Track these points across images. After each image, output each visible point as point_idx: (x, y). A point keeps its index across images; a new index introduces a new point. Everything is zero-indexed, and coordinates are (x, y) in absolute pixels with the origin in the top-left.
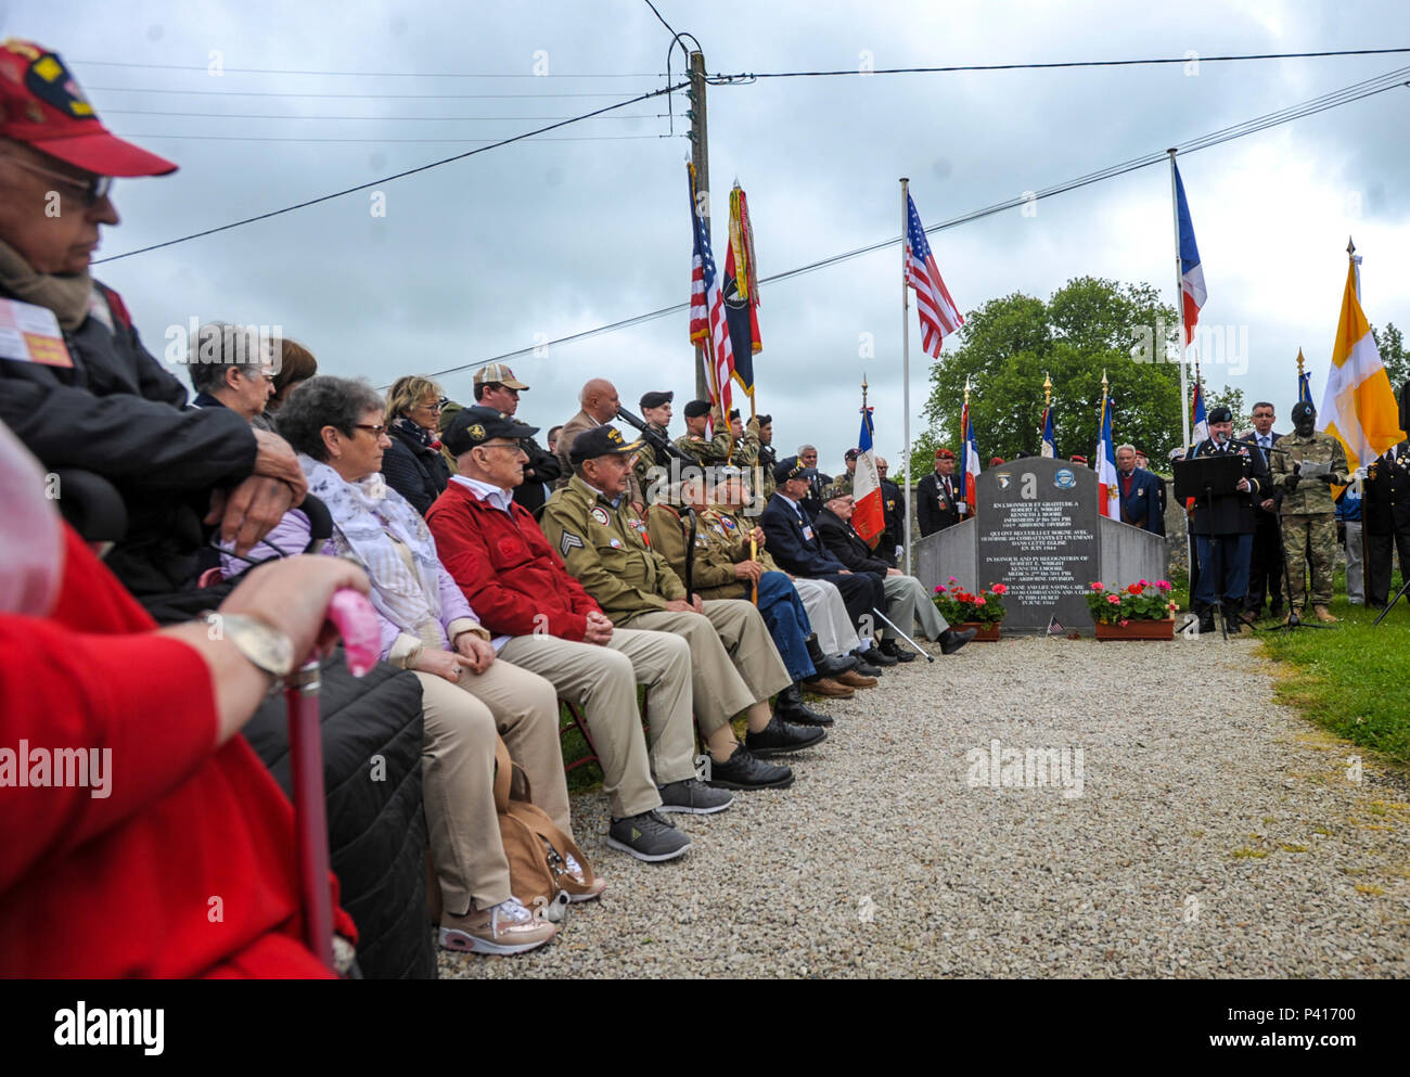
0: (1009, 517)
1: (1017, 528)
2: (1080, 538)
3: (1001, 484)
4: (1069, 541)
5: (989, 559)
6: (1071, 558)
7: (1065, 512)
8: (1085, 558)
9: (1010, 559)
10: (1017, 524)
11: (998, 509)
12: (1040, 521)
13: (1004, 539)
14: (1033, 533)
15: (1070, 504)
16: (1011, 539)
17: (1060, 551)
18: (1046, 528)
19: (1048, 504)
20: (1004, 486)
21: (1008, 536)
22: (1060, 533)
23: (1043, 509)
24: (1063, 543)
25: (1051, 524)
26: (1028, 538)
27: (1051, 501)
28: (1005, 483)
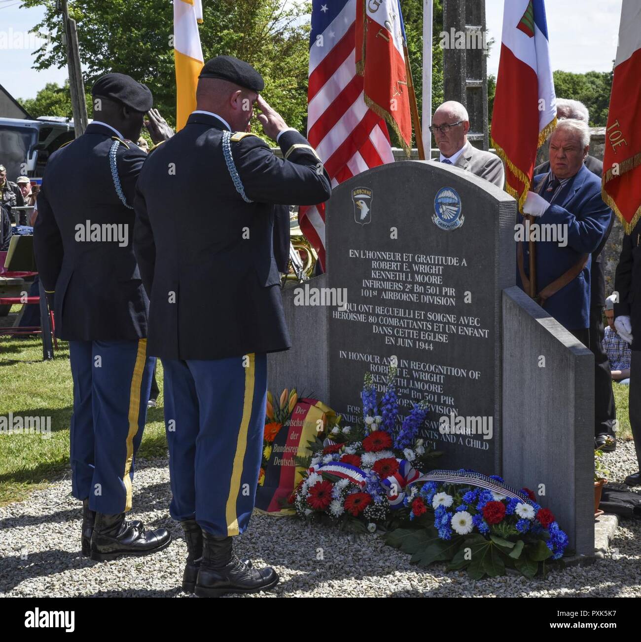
0: (369, 277)
1: (378, 300)
2: (469, 331)
3: (359, 212)
4: (451, 336)
5: (342, 354)
6: (454, 372)
7: (449, 276)
8: (476, 375)
9: (370, 358)
10: (380, 291)
11: (356, 260)
12: (412, 291)
13: (362, 318)
14: (401, 312)
15: (455, 261)
16: (371, 319)
17: (439, 355)
18: (421, 306)
19: (422, 259)
20: (364, 215)
21: (367, 314)
22: (439, 317)
23: (415, 268)
24: (444, 339)
25: (427, 299)
26: (394, 322)
27: (427, 254)
28: (365, 210)
